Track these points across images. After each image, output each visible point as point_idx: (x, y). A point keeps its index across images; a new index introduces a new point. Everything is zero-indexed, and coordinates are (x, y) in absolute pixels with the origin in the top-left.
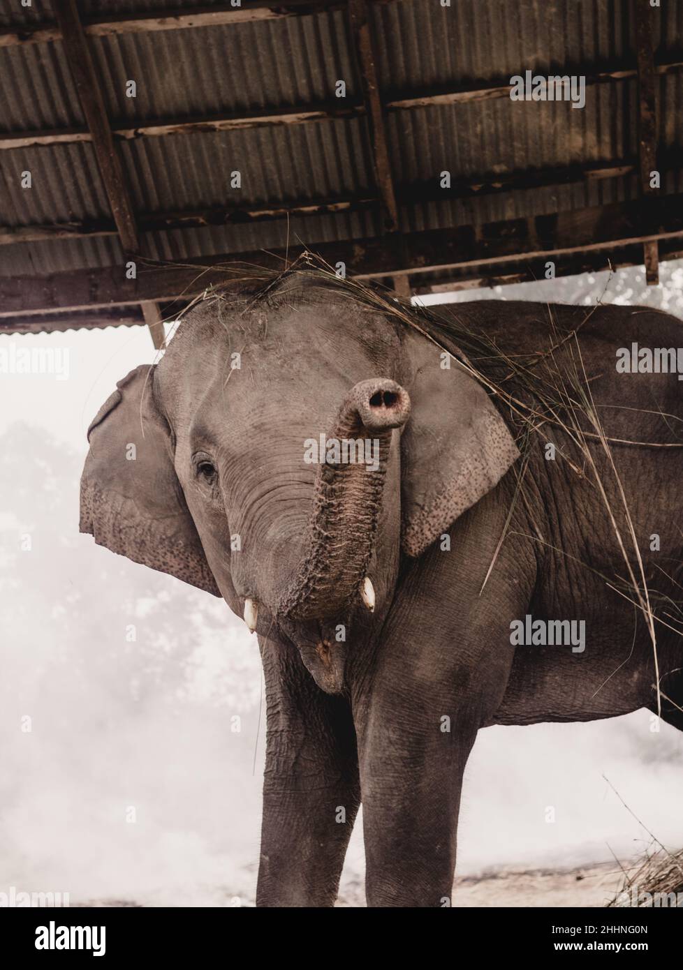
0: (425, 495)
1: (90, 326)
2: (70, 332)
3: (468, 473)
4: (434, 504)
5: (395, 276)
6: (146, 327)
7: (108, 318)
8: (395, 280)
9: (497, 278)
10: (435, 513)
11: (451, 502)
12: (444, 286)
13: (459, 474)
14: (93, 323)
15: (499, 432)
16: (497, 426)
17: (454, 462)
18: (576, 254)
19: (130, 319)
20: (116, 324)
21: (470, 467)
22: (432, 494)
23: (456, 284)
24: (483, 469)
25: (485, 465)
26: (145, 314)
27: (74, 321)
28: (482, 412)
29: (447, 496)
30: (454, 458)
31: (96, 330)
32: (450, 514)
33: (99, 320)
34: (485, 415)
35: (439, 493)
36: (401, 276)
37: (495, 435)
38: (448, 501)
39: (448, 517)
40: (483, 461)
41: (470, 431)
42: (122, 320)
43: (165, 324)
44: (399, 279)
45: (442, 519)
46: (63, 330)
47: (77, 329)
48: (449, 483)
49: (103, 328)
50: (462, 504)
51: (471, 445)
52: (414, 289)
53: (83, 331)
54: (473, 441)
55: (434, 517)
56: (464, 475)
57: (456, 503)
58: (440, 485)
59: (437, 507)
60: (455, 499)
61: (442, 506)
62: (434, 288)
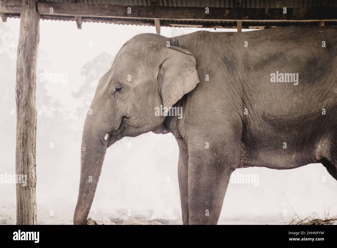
0: (165, 97)
1: (137, 24)
2: (130, 25)
3: (178, 90)
4: (168, 100)
5: (238, 21)
6: (155, 27)
7: (143, 22)
8: (238, 23)
9: (270, 27)
10: (168, 103)
11: (172, 100)
12: (253, 27)
13: (175, 91)
14: (138, 24)
15: (193, 76)
16: (192, 74)
17: (174, 87)
18: (297, 22)
19: (150, 24)
20: (145, 25)
21: (179, 88)
22: (167, 97)
23: (257, 27)
24: (183, 89)
25: (183, 87)
26: (155, 23)
27: (132, 22)
28: (186, 70)
29: (171, 98)
30: (173, 86)
31: (139, 26)
32: (172, 103)
33: (140, 23)
34: (187, 71)
35: (169, 97)
36: (240, 22)
37: (191, 77)
38: (172, 99)
39: (171, 104)
40: (183, 86)
41: (180, 77)
42: (147, 23)
43: (161, 27)
44: (239, 22)
45: (170, 105)
46: (128, 24)
47: (132, 25)
48: (172, 94)
49: (141, 26)
50: (176, 100)
51: (180, 81)
52: (243, 27)
53: (134, 25)
54: (180, 80)
55: (168, 104)
56: (177, 91)
57: (174, 100)
58: (169, 95)
59: (168, 101)
60: (174, 99)
61: (170, 101)
62: (250, 27)
